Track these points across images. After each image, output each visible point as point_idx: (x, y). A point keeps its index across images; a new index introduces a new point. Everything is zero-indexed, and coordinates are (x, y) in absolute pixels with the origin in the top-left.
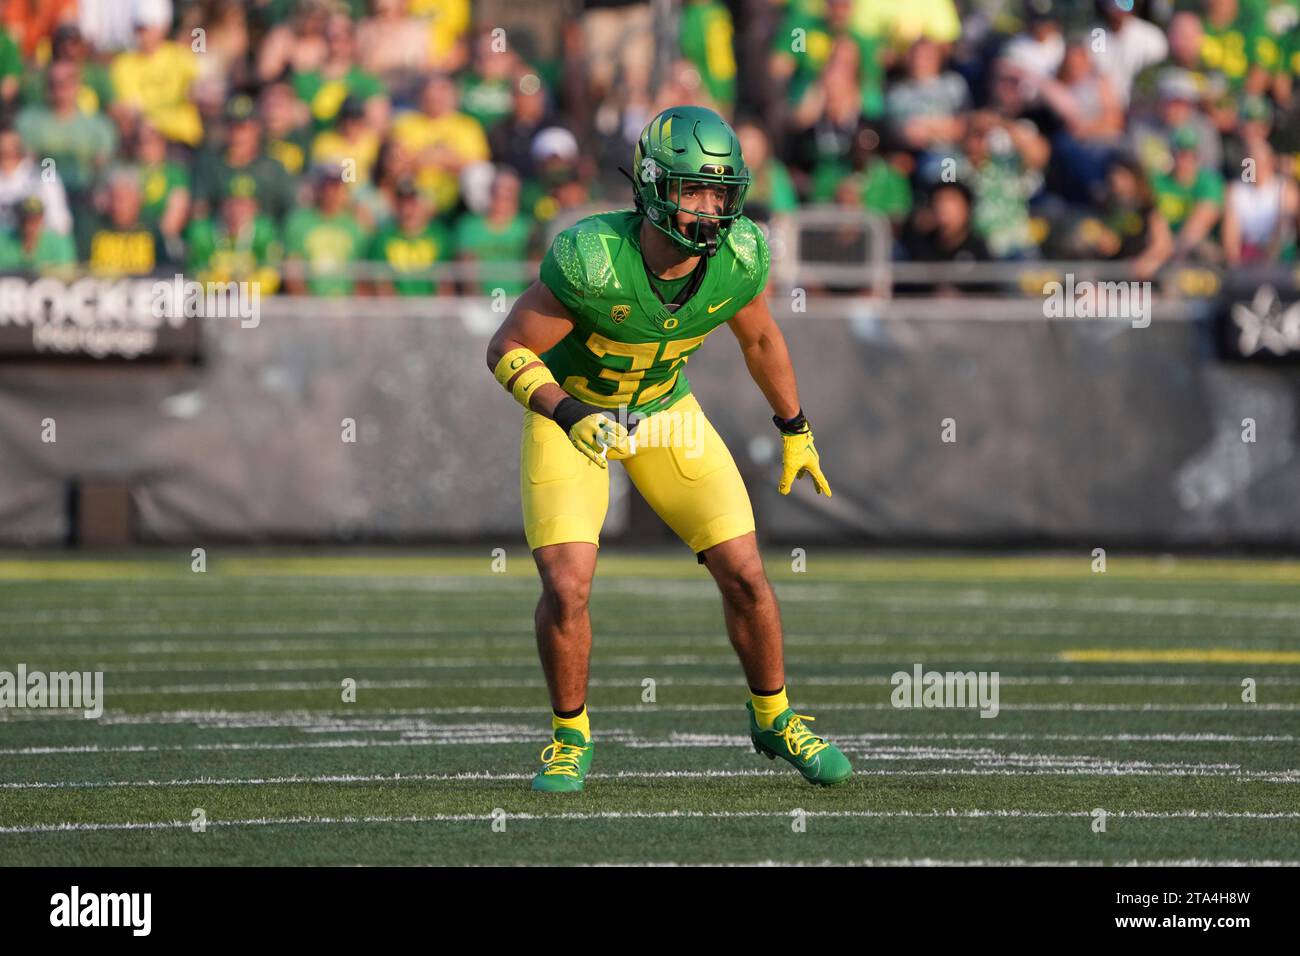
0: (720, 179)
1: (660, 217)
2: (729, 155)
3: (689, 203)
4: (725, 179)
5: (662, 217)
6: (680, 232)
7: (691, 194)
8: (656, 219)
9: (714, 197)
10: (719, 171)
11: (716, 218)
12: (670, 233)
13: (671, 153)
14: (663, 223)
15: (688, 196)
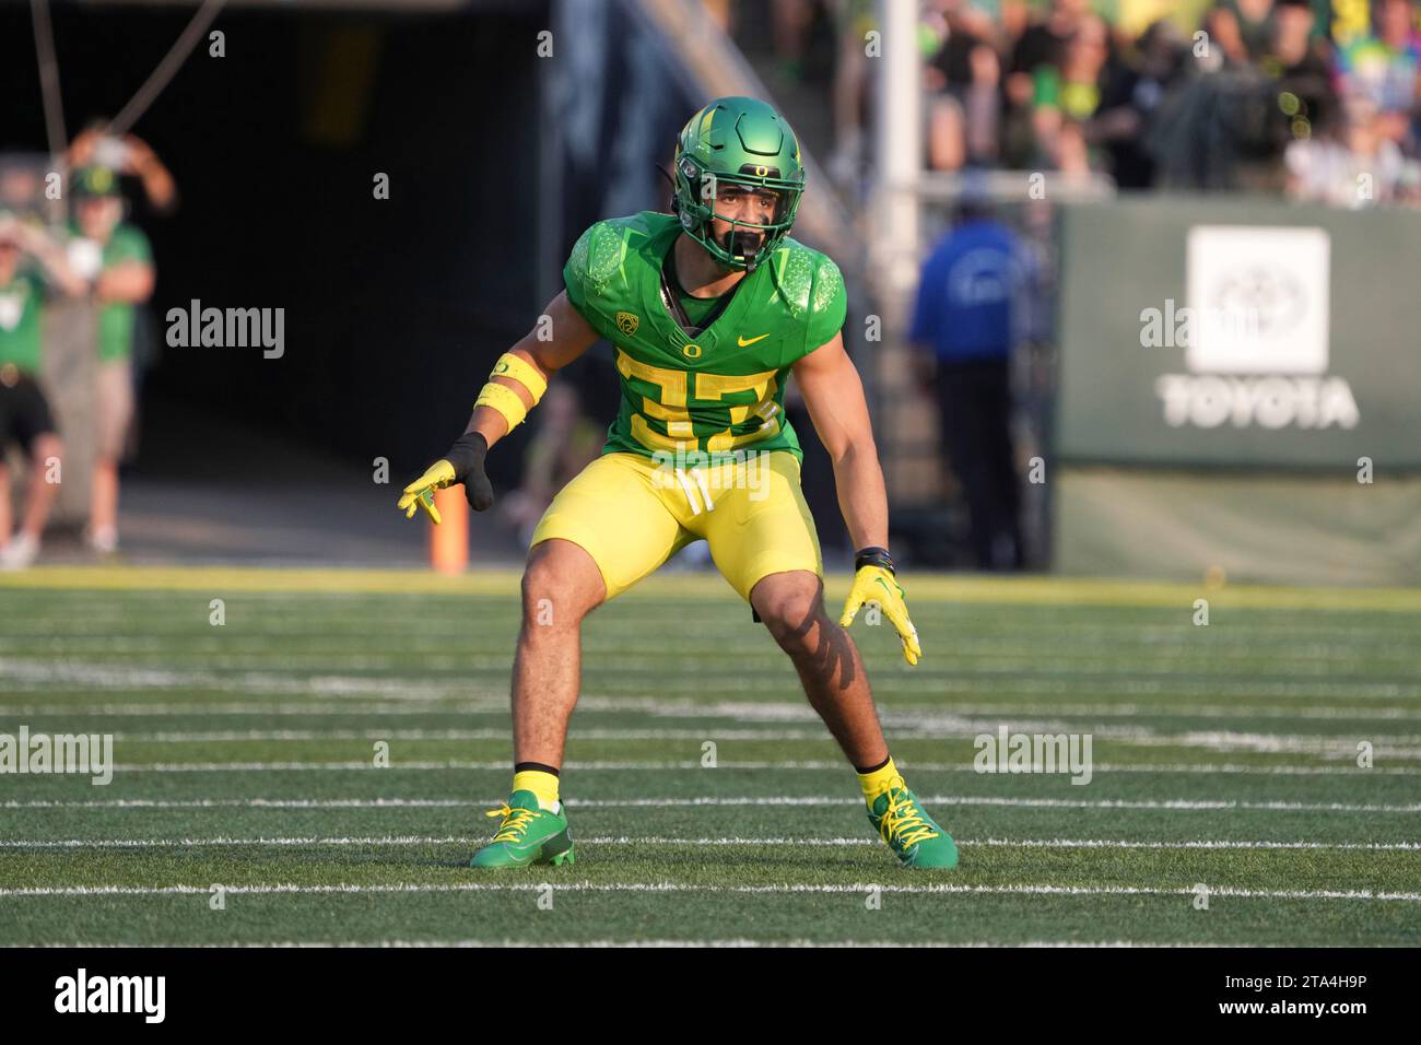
0: (761, 181)
1: (693, 224)
2: (776, 154)
3: (728, 210)
4: (767, 182)
5: (696, 224)
6: (716, 242)
7: (731, 199)
8: (688, 225)
9: (760, 204)
10: (762, 173)
11: (759, 228)
12: (703, 243)
13: (708, 150)
14: (695, 231)
15: (727, 201)
